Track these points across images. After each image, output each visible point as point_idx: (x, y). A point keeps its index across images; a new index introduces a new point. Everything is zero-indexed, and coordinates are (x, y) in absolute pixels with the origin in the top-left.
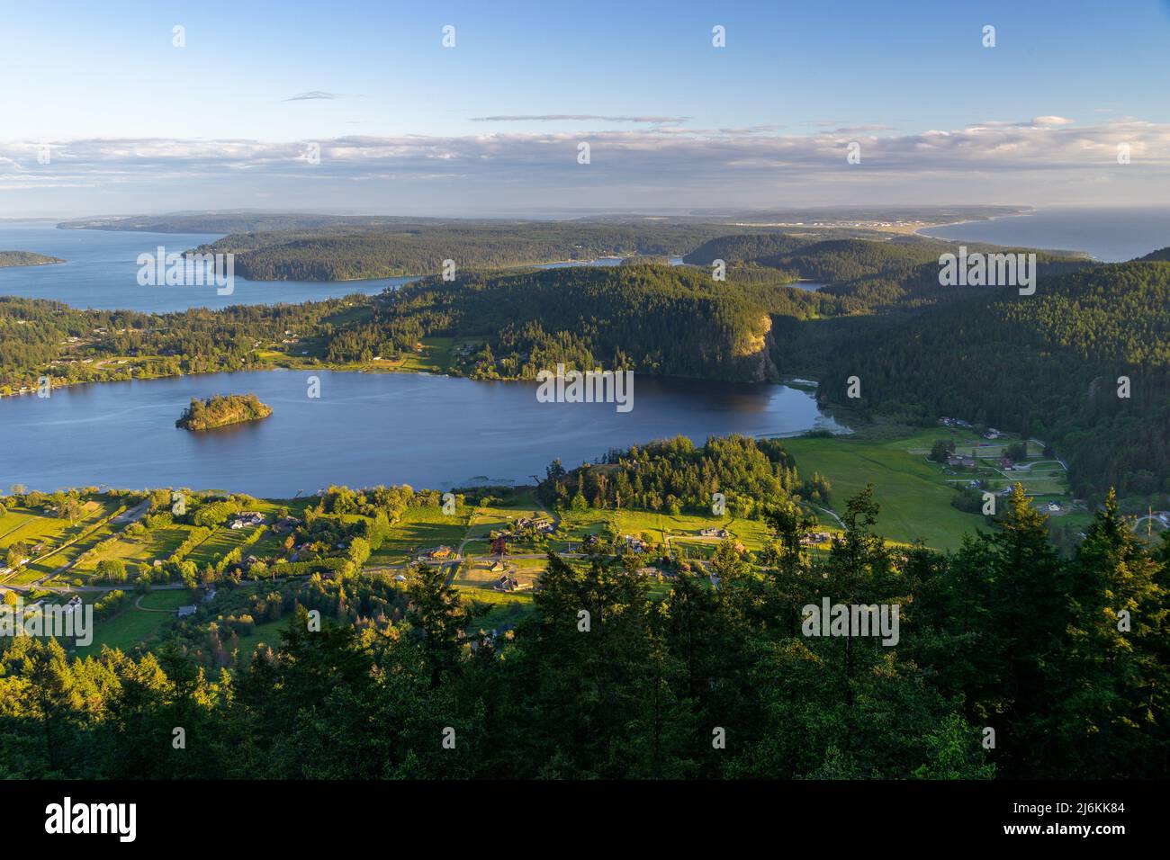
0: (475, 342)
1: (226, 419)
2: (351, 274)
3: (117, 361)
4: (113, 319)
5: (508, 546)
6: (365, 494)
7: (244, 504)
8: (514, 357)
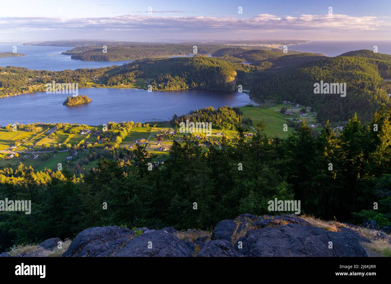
0: (151, 79)
1: (78, 102)
2: (113, 59)
3: (44, 86)
4: (42, 73)
5: (162, 139)
6: (120, 124)
7: (84, 127)
8: (162, 84)
